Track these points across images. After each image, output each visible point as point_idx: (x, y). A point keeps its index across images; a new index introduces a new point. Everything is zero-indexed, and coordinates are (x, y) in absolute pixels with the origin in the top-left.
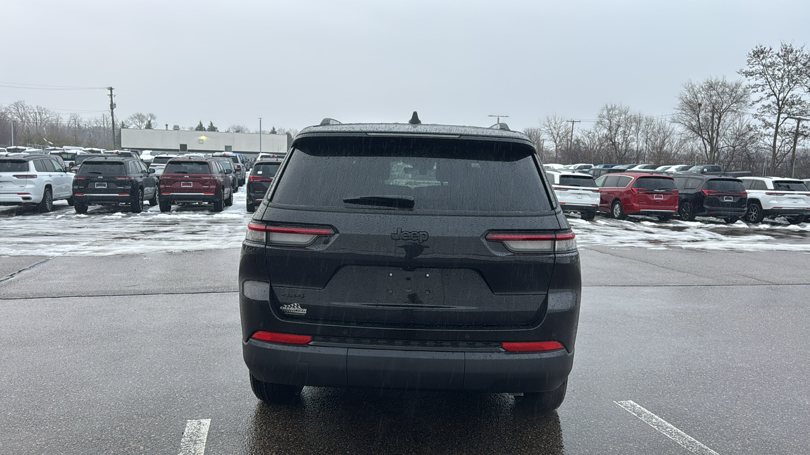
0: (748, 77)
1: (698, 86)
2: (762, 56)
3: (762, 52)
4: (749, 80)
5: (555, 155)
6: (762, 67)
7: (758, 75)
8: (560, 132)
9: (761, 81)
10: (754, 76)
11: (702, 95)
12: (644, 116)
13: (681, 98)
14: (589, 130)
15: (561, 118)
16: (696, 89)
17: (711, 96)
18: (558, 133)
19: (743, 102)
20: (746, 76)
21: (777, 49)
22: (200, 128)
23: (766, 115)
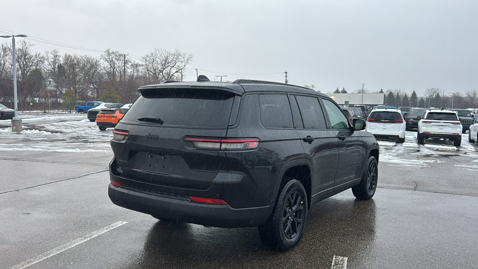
22: (337, 92)
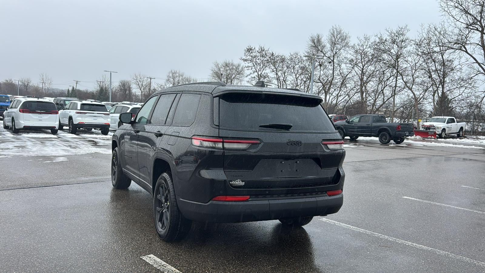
0: (245, 62)
1: (220, 64)
2: (251, 51)
3: (251, 50)
4: (245, 63)
5: (141, 98)
6: (251, 57)
7: (249, 61)
8: (143, 84)
9: (251, 64)
10: (247, 62)
11: (223, 69)
12: (192, 78)
13: (212, 70)
14: (161, 84)
15: (143, 75)
16: (219, 66)
17: (227, 70)
18: (142, 85)
19: (242, 74)
20: (244, 61)
21: (257, 49)
23: (252, 82)
